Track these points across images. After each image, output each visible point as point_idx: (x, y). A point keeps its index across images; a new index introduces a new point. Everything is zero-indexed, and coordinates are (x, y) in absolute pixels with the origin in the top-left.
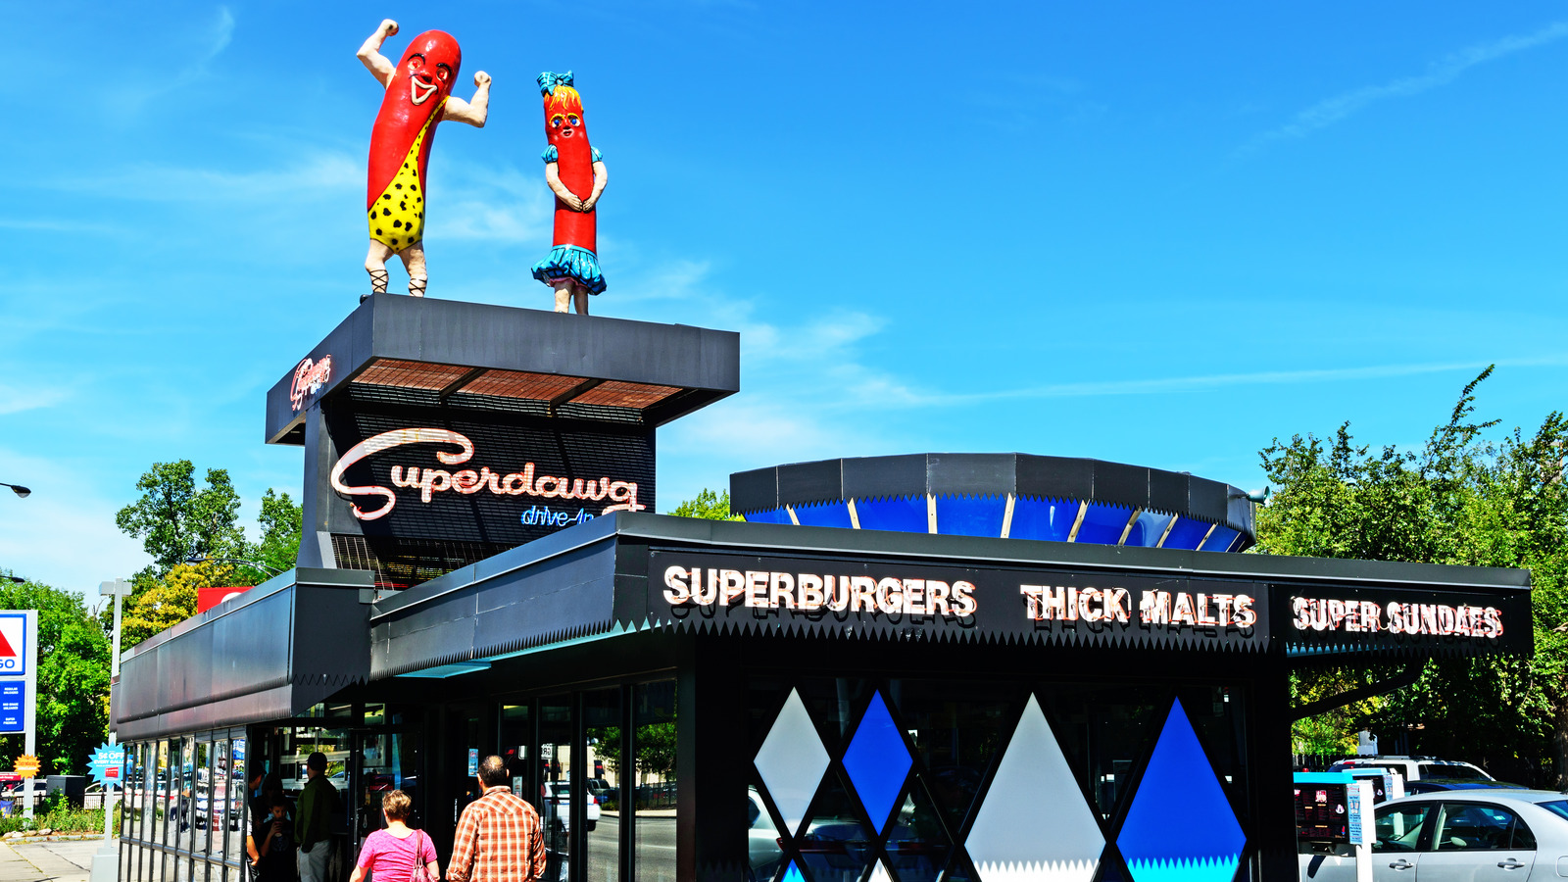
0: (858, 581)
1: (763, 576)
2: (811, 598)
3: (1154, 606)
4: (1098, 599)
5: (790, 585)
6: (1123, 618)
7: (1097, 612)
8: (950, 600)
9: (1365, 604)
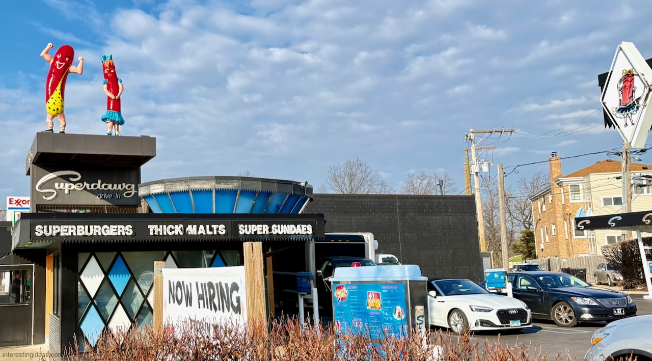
0: (96, 227)
1: (66, 227)
2: (81, 232)
3: (192, 230)
4: (173, 228)
5: (75, 229)
6: (181, 233)
7: (173, 232)
8: (125, 231)
9: (264, 226)
